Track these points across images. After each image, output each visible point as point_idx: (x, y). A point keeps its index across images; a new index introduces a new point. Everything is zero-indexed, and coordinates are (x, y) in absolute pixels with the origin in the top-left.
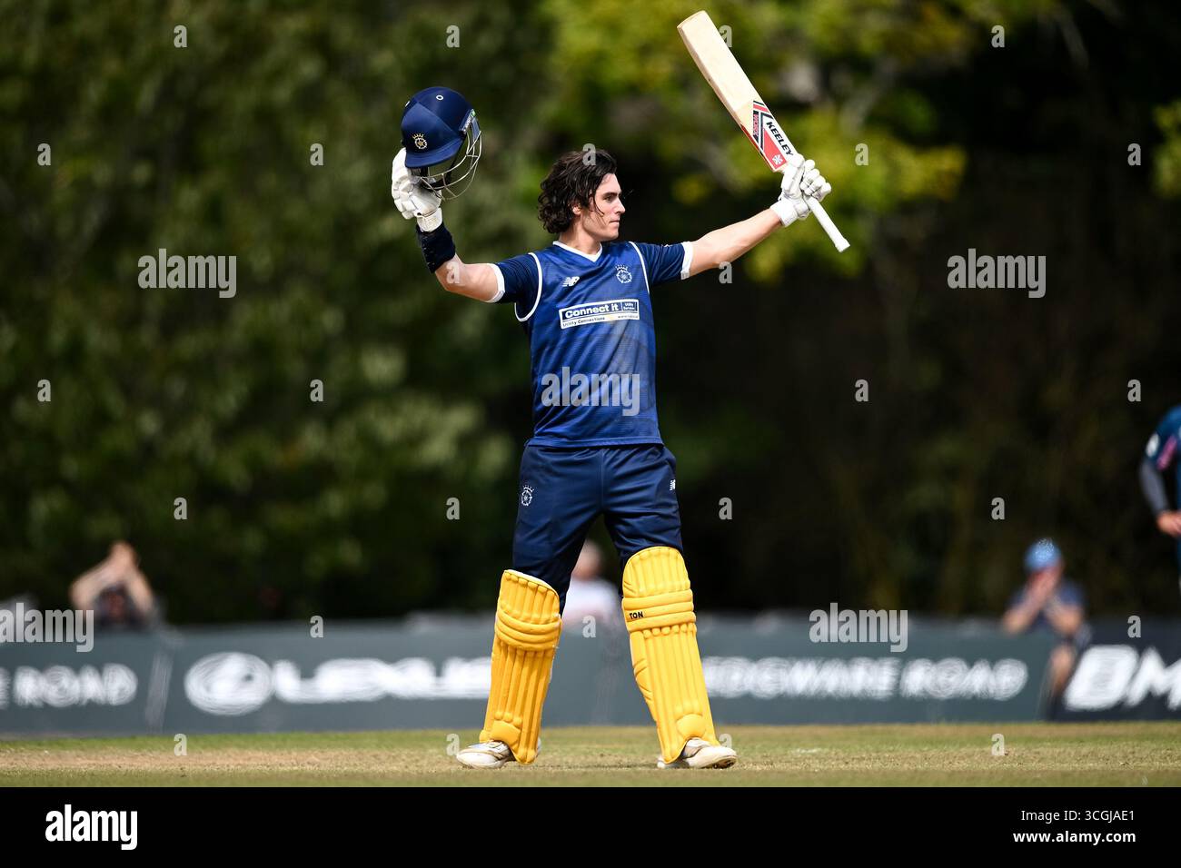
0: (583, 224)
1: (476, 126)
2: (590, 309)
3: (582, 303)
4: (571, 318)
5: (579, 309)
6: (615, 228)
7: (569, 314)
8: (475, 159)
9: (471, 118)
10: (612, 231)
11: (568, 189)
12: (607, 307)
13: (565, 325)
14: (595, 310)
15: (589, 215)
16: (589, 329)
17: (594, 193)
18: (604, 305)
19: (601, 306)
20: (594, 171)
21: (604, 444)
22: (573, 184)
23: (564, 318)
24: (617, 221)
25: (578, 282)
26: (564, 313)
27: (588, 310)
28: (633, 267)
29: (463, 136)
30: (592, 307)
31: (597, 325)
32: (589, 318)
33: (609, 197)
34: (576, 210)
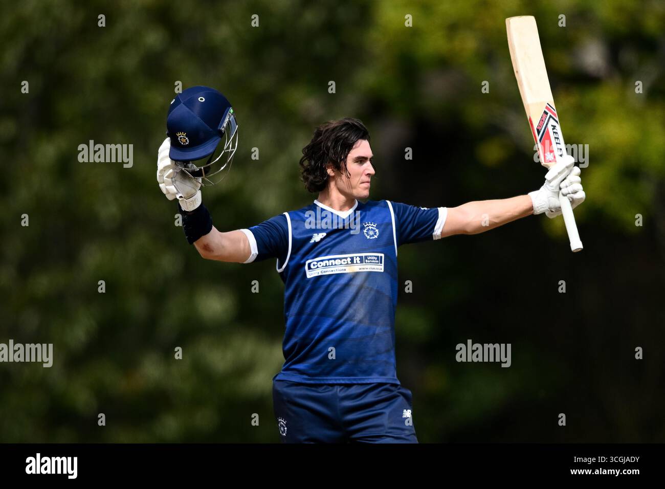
0: (336, 184)
1: (233, 123)
2: (333, 261)
3: (326, 255)
4: (316, 268)
5: (322, 261)
6: (366, 188)
7: (314, 265)
8: (232, 152)
9: (229, 117)
10: (362, 190)
11: (324, 153)
12: (349, 260)
13: (310, 275)
14: (338, 262)
15: (341, 176)
16: (330, 279)
17: (346, 157)
18: (346, 258)
19: (344, 258)
20: (348, 137)
21: (338, 382)
22: (328, 149)
23: (309, 268)
24: (368, 182)
25: (325, 238)
26: (309, 264)
27: (331, 261)
28: (381, 225)
29: (221, 134)
30: (335, 259)
31: (338, 276)
32: (331, 269)
33: (361, 160)
34: (330, 171)
